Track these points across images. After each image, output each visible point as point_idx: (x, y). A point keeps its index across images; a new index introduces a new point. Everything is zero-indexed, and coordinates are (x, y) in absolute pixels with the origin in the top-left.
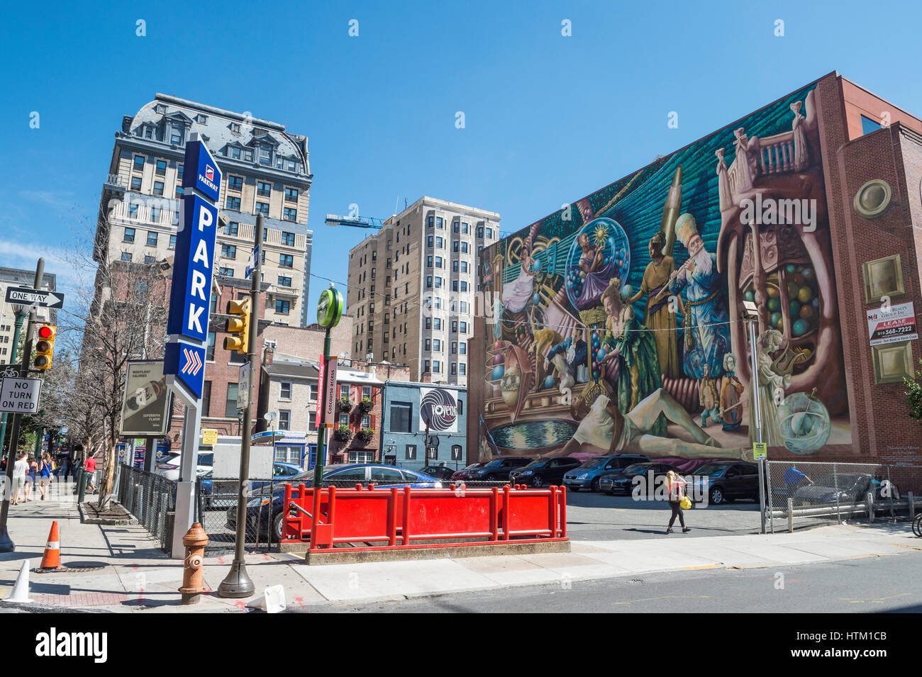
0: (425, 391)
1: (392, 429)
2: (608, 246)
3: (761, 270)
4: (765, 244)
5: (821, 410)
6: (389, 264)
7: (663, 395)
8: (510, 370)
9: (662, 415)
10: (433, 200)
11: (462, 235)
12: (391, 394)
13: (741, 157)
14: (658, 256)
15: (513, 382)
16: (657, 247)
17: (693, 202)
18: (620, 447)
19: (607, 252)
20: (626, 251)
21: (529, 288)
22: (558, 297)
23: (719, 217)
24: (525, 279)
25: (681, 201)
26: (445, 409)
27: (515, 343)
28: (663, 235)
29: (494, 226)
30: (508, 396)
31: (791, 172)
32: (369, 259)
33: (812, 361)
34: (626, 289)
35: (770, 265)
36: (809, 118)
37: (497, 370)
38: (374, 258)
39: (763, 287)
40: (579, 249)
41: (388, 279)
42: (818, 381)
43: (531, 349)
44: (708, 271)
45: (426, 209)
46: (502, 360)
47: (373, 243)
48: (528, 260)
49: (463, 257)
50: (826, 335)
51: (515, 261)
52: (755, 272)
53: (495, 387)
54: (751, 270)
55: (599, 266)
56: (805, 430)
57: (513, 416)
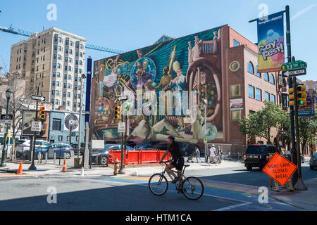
0: (66, 114)
1: (53, 129)
2: (148, 68)
3: (200, 84)
4: (202, 75)
5: (215, 128)
6: (34, 55)
7: (165, 121)
8: (106, 108)
9: (165, 127)
10: (58, 29)
11: (70, 46)
12: (53, 115)
13: (196, 46)
14: (166, 74)
15: (107, 113)
16: (166, 71)
17: (179, 58)
18: (149, 138)
19: (147, 70)
20: (154, 71)
21: (115, 79)
22: (127, 83)
23: (188, 64)
24: (114, 75)
25: (175, 56)
26: (74, 122)
27: (108, 98)
28: (168, 67)
29: (83, 43)
30: (105, 118)
31: (211, 54)
32: (22, 51)
33: (213, 113)
34: (154, 84)
35: (203, 83)
36: (218, 38)
37: (100, 108)
38: (25, 51)
39: (201, 89)
40: (137, 67)
41: (33, 62)
42: (214, 119)
43: (115, 102)
44: (183, 81)
45: (54, 33)
46: (102, 105)
47: (25, 44)
48: (115, 68)
49: (70, 56)
50: (218, 106)
51: (109, 68)
52: (198, 84)
53: (99, 115)
54: (197, 83)
55: (144, 75)
56: (210, 134)
57: (107, 126)
